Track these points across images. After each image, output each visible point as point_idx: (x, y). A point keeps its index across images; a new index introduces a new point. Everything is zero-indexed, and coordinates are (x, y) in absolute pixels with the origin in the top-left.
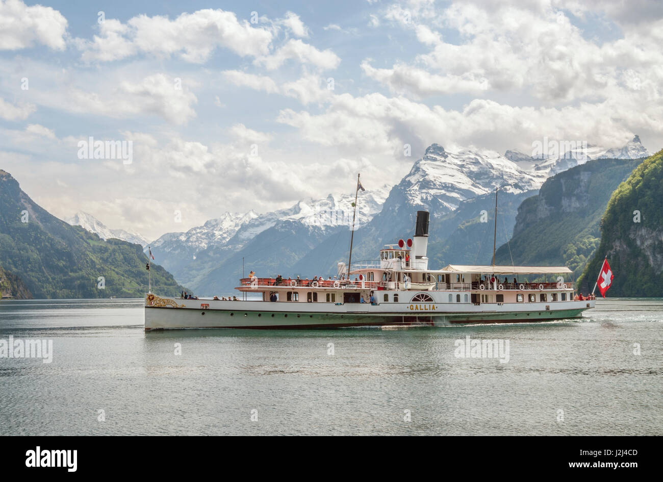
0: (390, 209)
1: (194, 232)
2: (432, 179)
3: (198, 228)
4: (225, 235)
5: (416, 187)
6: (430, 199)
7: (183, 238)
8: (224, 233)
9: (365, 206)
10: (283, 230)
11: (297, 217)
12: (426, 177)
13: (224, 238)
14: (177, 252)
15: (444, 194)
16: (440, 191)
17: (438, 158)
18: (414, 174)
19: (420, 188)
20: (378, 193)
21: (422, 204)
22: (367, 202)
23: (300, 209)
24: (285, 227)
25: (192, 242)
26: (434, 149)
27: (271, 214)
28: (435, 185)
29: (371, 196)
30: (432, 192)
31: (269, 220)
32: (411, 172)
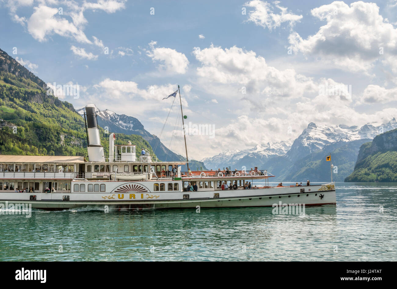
0: (295, 148)
1: (215, 157)
2: (311, 136)
3: (216, 156)
4: (227, 159)
5: (305, 139)
6: (311, 144)
7: (211, 160)
8: (227, 158)
9: (282, 147)
10: (251, 156)
11: (256, 151)
12: (309, 135)
13: (227, 160)
14: (209, 165)
15: (317, 142)
16: (315, 141)
17: (313, 128)
18: (304, 134)
19: (306, 140)
20: (287, 142)
21: (308, 146)
22: (283, 145)
23: (257, 148)
24: (252, 155)
25: (215, 161)
26: (311, 124)
27: (245, 150)
28: (312, 138)
29: (284, 143)
30: (312, 141)
31: (245, 153)
32: (302, 133)
